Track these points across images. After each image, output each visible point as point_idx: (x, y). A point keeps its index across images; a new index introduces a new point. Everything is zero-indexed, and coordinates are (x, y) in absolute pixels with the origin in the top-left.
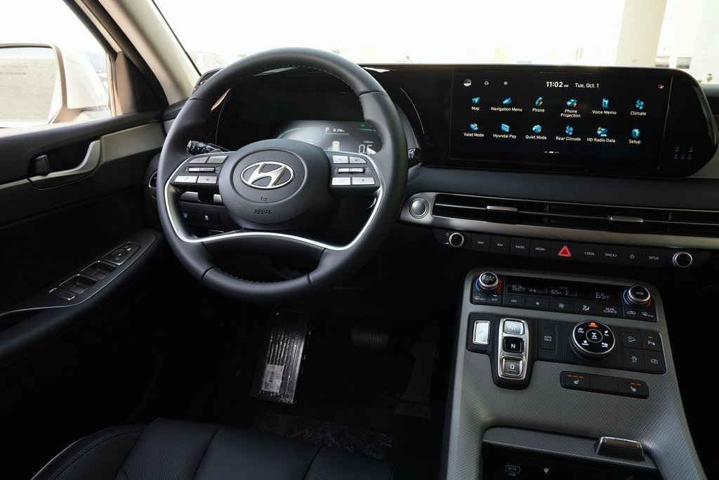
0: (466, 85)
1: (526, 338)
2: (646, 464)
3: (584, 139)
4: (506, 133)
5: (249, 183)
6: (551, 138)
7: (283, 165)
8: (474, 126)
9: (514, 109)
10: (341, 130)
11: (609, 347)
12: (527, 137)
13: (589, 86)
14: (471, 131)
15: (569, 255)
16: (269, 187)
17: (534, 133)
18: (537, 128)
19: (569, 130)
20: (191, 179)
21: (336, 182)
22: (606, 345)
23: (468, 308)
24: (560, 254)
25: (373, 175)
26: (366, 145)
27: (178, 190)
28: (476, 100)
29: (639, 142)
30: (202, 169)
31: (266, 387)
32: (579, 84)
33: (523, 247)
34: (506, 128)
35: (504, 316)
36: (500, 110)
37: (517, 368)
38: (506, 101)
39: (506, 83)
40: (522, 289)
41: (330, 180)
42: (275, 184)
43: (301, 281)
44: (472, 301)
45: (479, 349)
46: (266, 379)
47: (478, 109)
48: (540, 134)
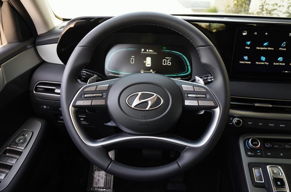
0: (243, 34)
1: (285, 179)
4: (263, 62)
5: (133, 106)
6: (287, 64)
7: (155, 95)
8: (246, 58)
9: (269, 49)
10: (151, 51)
12: (275, 64)
14: (244, 60)
16: (147, 109)
17: (279, 62)
18: (280, 59)
20: (87, 103)
21: (187, 103)
23: (246, 160)
26: (167, 59)
28: (249, 43)
30: (94, 95)
31: (96, 184)
33: (273, 125)
34: (263, 58)
36: (262, 49)
38: (265, 44)
39: (266, 34)
40: (270, 146)
41: (184, 102)
42: (151, 107)
44: (247, 155)
46: (95, 180)
47: (249, 48)
48: (282, 62)
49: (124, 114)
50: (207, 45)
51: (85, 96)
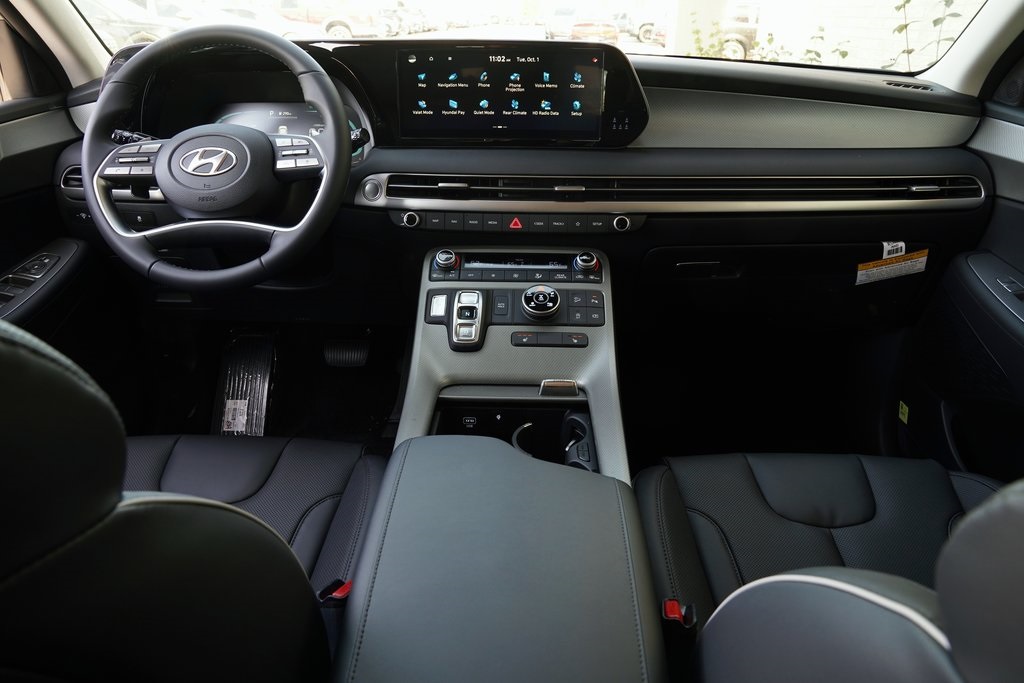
0: (411, 61)
1: (480, 307)
2: (580, 398)
3: (530, 113)
4: (454, 110)
5: (190, 170)
6: (498, 113)
7: (224, 151)
8: (422, 104)
9: (460, 85)
10: (287, 113)
11: (554, 306)
12: (476, 113)
13: (530, 60)
14: (420, 109)
15: (520, 226)
16: (212, 173)
17: (482, 109)
18: (484, 103)
19: (515, 104)
20: (124, 171)
21: (281, 165)
22: (551, 304)
23: (426, 285)
24: (512, 226)
25: (317, 155)
26: (317, 128)
27: (109, 183)
28: (422, 76)
29: (581, 114)
30: (135, 159)
32: (521, 58)
33: (476, 222)
34: (453, 104)
35: (460, 289)
36: (447, 86)
37: (471, 333)
38: (452, 77)
39: (450, 59)
41: (274, 164)
42: (218, 170)
43: (254, 264)
44: (431, 279)
45: (437, 321)
46: (228, 417)
47: (424, 86)
48: (488, 109)
49: (178, 185)
50: (311, 70)
51: (121, 160)
